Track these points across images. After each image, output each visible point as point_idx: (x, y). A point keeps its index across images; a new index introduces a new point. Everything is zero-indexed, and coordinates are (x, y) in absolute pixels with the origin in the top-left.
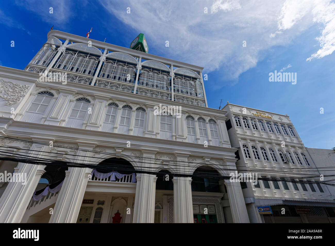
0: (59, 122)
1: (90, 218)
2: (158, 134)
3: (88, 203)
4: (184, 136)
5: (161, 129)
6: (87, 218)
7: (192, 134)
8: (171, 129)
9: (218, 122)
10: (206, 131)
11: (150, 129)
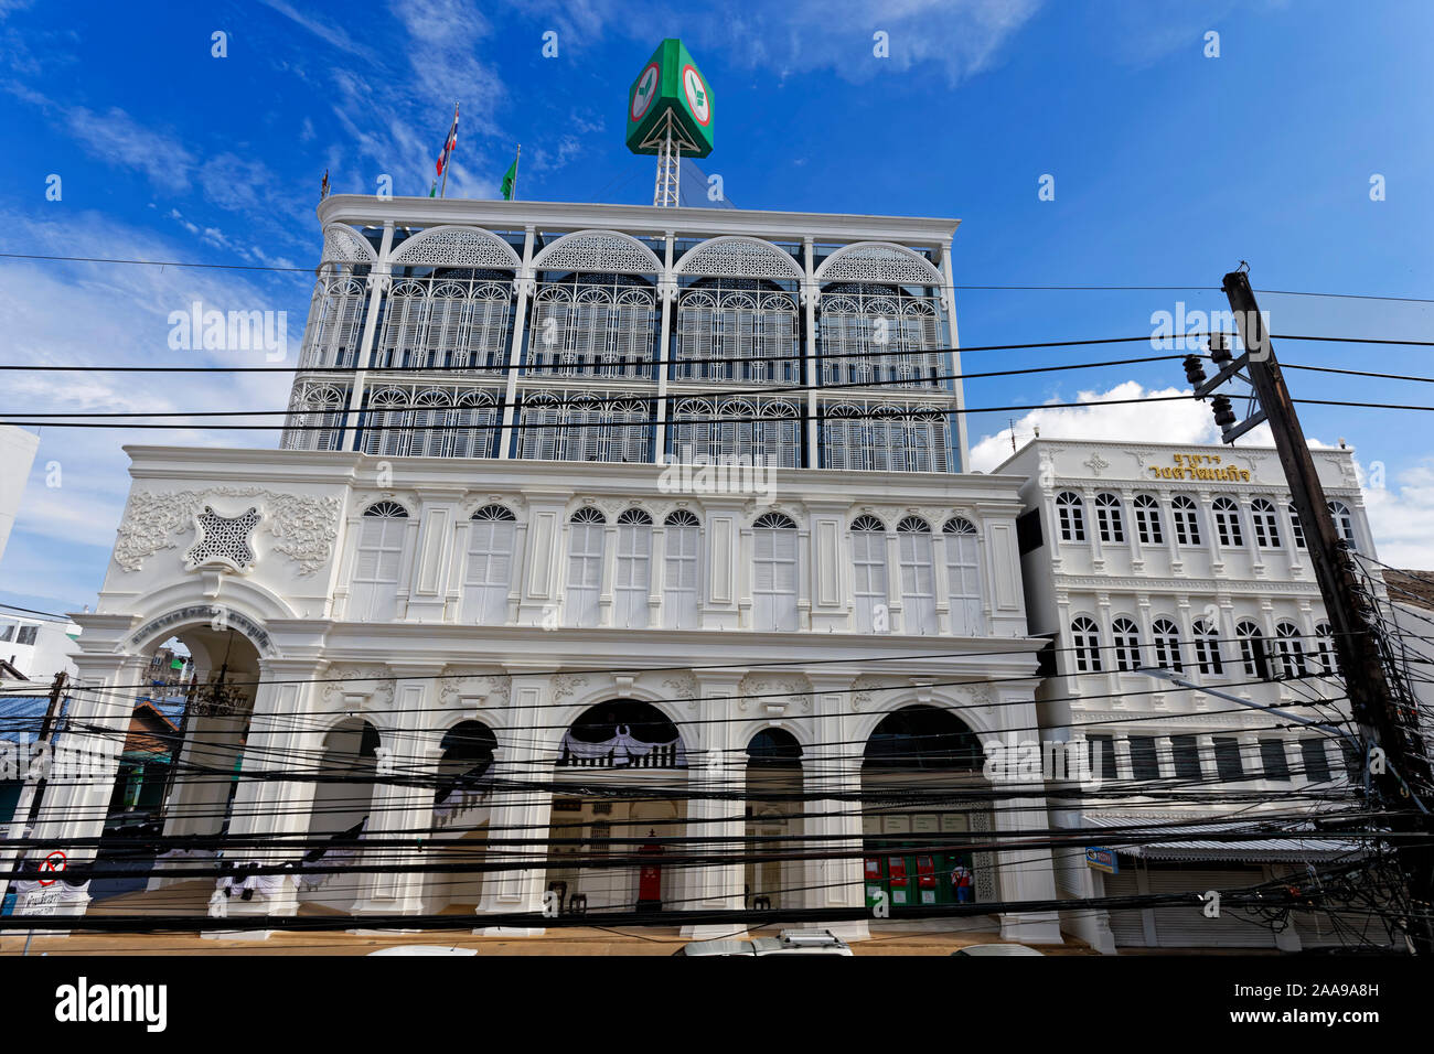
0: (442, 605)
2: (748, 607)
4: (838, 607)
5: (759, 585)
7: (871, 593)
8: (793, 582)
9: (986, 526)
10: (929, 575)
11: (717, 595)
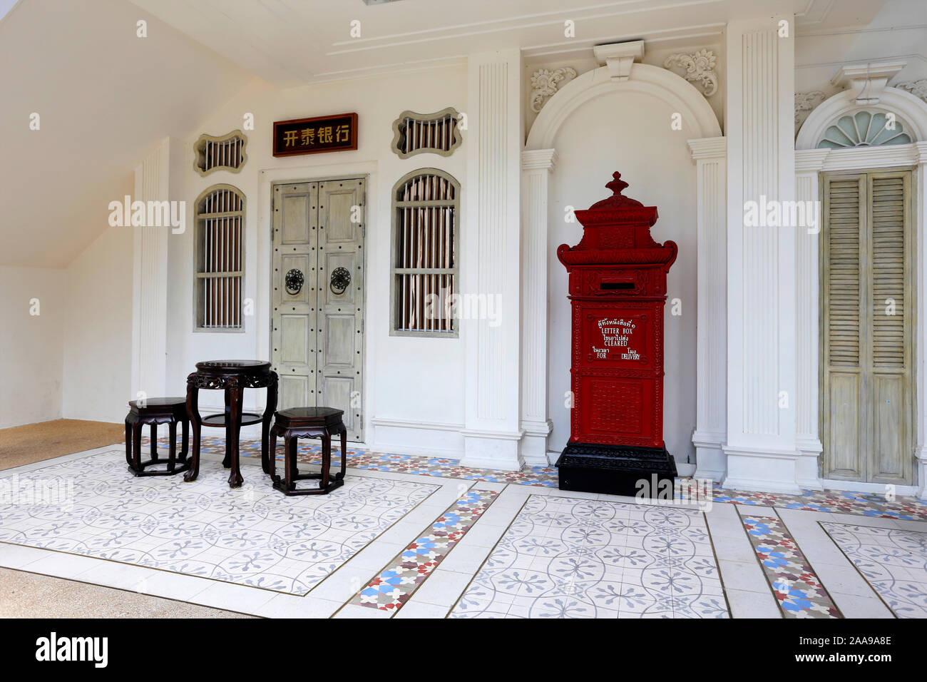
1: (361, 267)
3: (317, 147)
6: (334, 265)
